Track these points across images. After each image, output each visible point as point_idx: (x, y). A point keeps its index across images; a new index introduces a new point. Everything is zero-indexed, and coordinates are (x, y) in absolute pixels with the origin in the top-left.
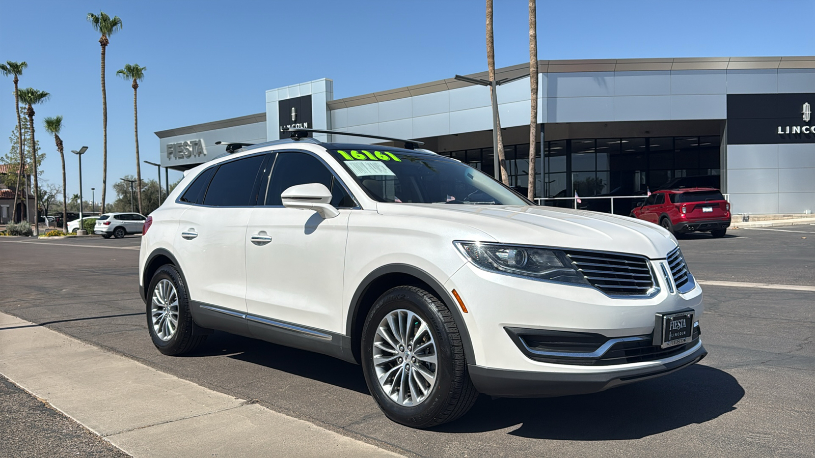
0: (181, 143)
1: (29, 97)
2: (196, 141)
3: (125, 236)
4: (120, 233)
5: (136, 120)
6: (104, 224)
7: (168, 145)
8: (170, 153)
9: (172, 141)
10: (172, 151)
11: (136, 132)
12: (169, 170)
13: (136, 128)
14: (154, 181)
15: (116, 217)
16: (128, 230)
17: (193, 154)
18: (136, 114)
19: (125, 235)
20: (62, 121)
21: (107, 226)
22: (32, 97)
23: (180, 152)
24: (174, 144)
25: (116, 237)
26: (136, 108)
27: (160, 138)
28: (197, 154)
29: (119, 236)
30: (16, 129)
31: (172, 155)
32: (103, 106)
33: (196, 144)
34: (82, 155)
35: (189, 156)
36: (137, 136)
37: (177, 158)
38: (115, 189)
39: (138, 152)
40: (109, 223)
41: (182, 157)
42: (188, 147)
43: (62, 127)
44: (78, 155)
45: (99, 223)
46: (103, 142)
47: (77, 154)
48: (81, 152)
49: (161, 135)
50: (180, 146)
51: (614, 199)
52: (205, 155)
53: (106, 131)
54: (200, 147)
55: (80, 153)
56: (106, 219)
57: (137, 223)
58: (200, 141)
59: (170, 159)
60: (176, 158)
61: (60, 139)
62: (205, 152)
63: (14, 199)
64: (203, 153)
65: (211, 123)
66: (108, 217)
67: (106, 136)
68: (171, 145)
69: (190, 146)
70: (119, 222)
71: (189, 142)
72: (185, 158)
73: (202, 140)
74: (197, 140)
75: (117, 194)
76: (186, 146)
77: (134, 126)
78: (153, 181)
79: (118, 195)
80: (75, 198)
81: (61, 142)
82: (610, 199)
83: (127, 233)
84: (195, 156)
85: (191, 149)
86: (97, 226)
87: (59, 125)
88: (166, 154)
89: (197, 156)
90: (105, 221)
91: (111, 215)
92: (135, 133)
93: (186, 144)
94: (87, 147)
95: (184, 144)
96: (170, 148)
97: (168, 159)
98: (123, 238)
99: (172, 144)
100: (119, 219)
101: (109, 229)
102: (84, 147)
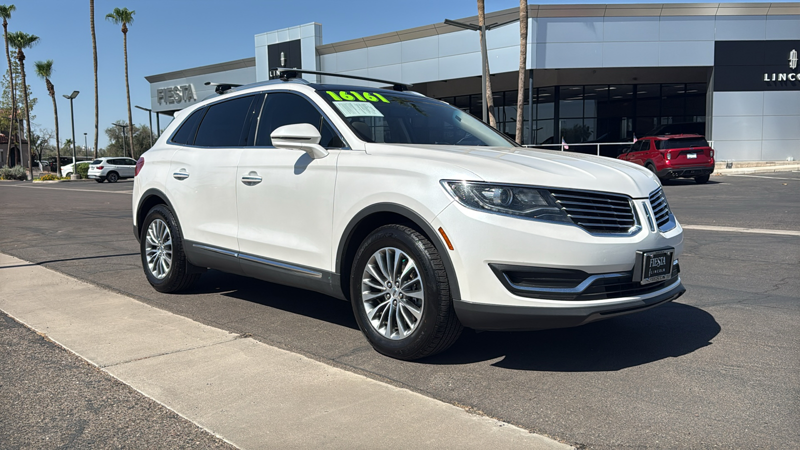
0: (171, 88)
1: (19, 41)
2: (186, 86)
3: (118, 181)
4: (113, 178)
5: (127, 65)
6: (97, 168)
7: (158, 90)
8: (161, 98)
9: (163, 85)
10: (163, 96)
11: (127, 76)
12: (160, 115)
13: (127, 73)
14: (146, 126)
15: (108, 162)
16: (121, 175)
17: (184, 99)
18: (126, 58)
19: (118, 179)
20: (52, 66)
21: (100, 171)
22: (22, 41)
23: (171, 97)
24: (164, 89)
25: (110, 182)
26: (126, 53)
27: (151, 83)
28: (187, 99)
29: (112, 181)
30: (7, 74)
31: (163, 100)
32: (93, 51)
33: (186, 89)
34: (73, 100)
35: (179, 101)
36: (127, 80)
37: (168, 103)
38: (107, 134)
39: (129, 97)
40: (102, 168)
41: (173, 102)
42: (178, 92)
43: (53, 71)
44: (70, 100)
45: (92, 167)
46: (94, 86)
47: (68, 98)
48: (72, 97)
49: (152, 79)
50: (170, 91)
51: (600, 145)
52: (195, 100)
53: (96, 75)
54: (190, 93)
55: (71, 98)
56: (100, 163)
57: (129, 167)
58: (190, 86)
59: (160, 104)
60: (166, 103)
61: (51, 83)
62: (195, 97)
63: (8, 143)
64: (193, 98)
65: (200, 67)
66: (101, 161)
67: (96, 80)
68: (162, 89)
69: (180, 91)
70: (112, 167)
71: (179, 87)
72: (175, 103)
73: (192, 85)
74: (187, 85)
75: (109, 138)
76: (177, 91)
77: (125, 71)
78: (144, 126)
79: (110, 140)
80: (68, 143)
81: (53, 86)
82: (597, 145)
83: (120, 178)
84: (185, 101)
85: (181, 94)
86: (90, 170)
87: (50, 69)
88: (156, 99)
89: (187, 101)
90: (98, 165)
91: (104, 159)
92: (125, 78)
93: (176, 89)
94: (78, 92)
95: (174, 88)
96: (161, 93)
97: (159, 104)
98: (116, 182)
99: (163, 88)
100: (112, 164)
101: (102, 173)
102: (75, 92)
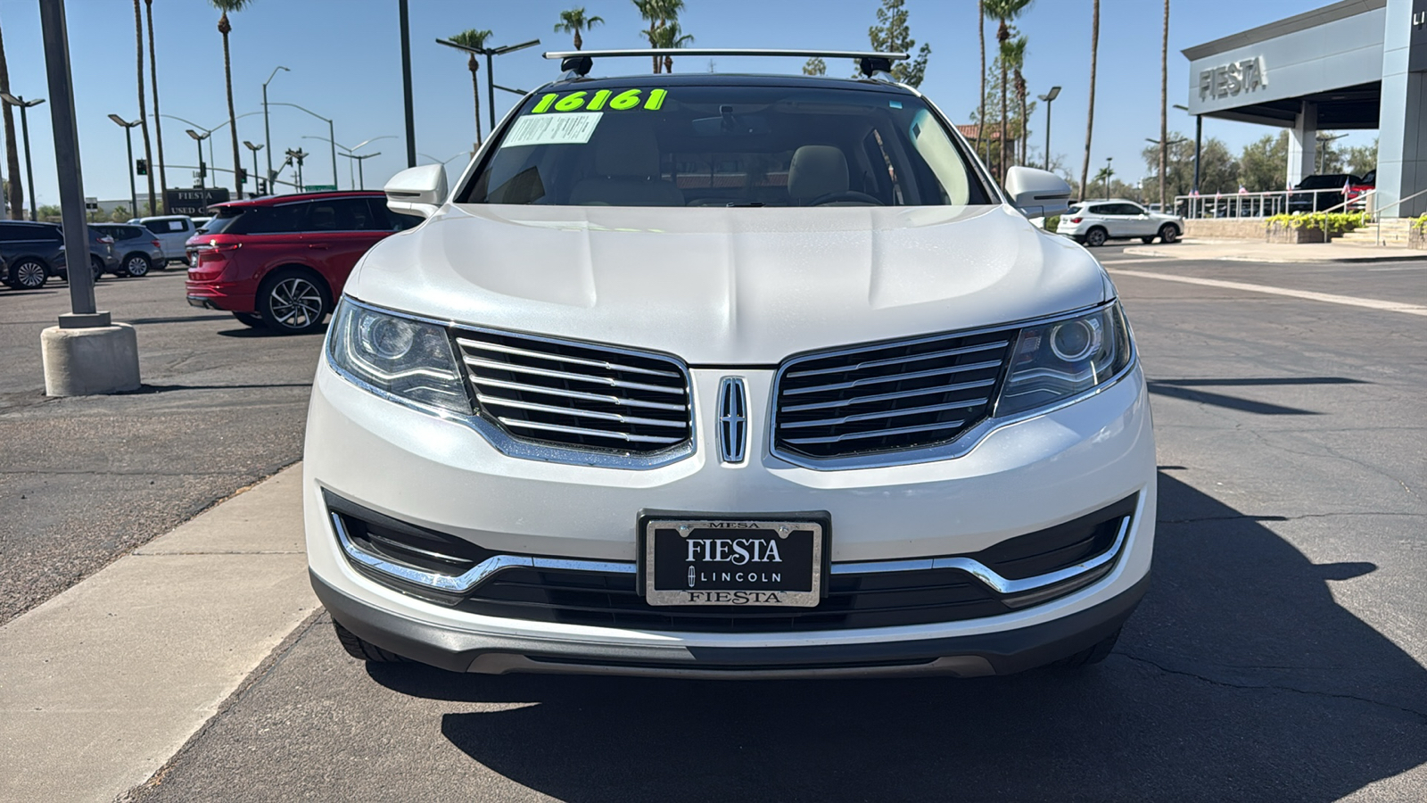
0: (1225, 67)
1: (1003, 8)
2: (1250, 61)
3: (1106, 243)
4: (1097, 238)
5: (1166, 30)
6: (1073, 221)
7: (1202, 73)
8: (1206, 88)
9: (1209, 64)
10: (1208, 84)
11: (1165, 51)
12: (1204, 119)
13: (1165, 45)
15: (1093, 210)
16: (1111, 232)
17: (1244, 86)
18: (1167, 18)
19: (1105, 240)
20: (1027, 46)
21: (1076, 225)
22: (1006, 7)
23: (1222, 84)
24: (1213, 71)
26: (1167, 8)
27: (1191, 59)
28: (1249, 85)
29: (1095, 243)
30: (994, 65)
31: (1208, 92)
33: (1251, 67)
34: (1052, 102)
35: (1236, 92)
36: (1165, 59)
37: (1217, 97)
39: (1165, 90)
40: (1079, 220)
41: (1224, 95)
42: (1236, 74)
43: (1027, 55)
44: (1046, 103)
45: (1064, 220)
46: (1090, 75)
47: (1045, 100)
48: (1051, 97)
49: (1193, 54)
50: (1223, 74)
52: (1264, 87)
53: (1095, 56)
54: (1256, 73)
55: (1049, 99)
56: (1075, 213)
57: (1127, 220)
58: (1257, 60)
59: (1204, 99)
60: (1214, 96)
61: (1021, 77)
62: (1265, 81)
64: (1261, 83)
65: (1278, 22)
66: (1079, 209)
67: (1094, 65)
68: (1208, 72)
69: (1239, 71)
70: (1098, 219)
71: (1237, 65)
72: (1229, 95)
73: (1261, 59)
74: (1253, 59)
76: (1233, 72)
77: (1162, 41)
80: (1102, 174)
81: (1023, 82)
83: (1108, 237)
84: (1247, 90)
85: (1240, 78)
86: (1061, 225)
87: (1022, 52)
88: (1197, 90)
89: (1251, 89)
90: (1074, 216)
91: (1085, 205)
92: (1162, 55)
93: (1233, 69)
94: (1059, 88)
95: (1230, 67)
96: (1207, 78)
97: (1201, 99)
98: (1101, 245)
99: (1209, 69)
100: (1099, 213)
101: (1079, 229)
102: (1054, 88)
